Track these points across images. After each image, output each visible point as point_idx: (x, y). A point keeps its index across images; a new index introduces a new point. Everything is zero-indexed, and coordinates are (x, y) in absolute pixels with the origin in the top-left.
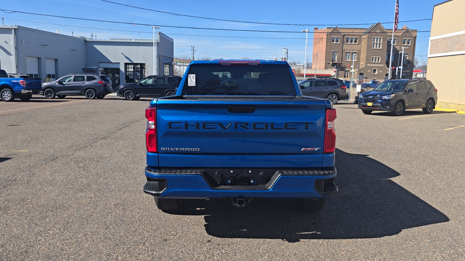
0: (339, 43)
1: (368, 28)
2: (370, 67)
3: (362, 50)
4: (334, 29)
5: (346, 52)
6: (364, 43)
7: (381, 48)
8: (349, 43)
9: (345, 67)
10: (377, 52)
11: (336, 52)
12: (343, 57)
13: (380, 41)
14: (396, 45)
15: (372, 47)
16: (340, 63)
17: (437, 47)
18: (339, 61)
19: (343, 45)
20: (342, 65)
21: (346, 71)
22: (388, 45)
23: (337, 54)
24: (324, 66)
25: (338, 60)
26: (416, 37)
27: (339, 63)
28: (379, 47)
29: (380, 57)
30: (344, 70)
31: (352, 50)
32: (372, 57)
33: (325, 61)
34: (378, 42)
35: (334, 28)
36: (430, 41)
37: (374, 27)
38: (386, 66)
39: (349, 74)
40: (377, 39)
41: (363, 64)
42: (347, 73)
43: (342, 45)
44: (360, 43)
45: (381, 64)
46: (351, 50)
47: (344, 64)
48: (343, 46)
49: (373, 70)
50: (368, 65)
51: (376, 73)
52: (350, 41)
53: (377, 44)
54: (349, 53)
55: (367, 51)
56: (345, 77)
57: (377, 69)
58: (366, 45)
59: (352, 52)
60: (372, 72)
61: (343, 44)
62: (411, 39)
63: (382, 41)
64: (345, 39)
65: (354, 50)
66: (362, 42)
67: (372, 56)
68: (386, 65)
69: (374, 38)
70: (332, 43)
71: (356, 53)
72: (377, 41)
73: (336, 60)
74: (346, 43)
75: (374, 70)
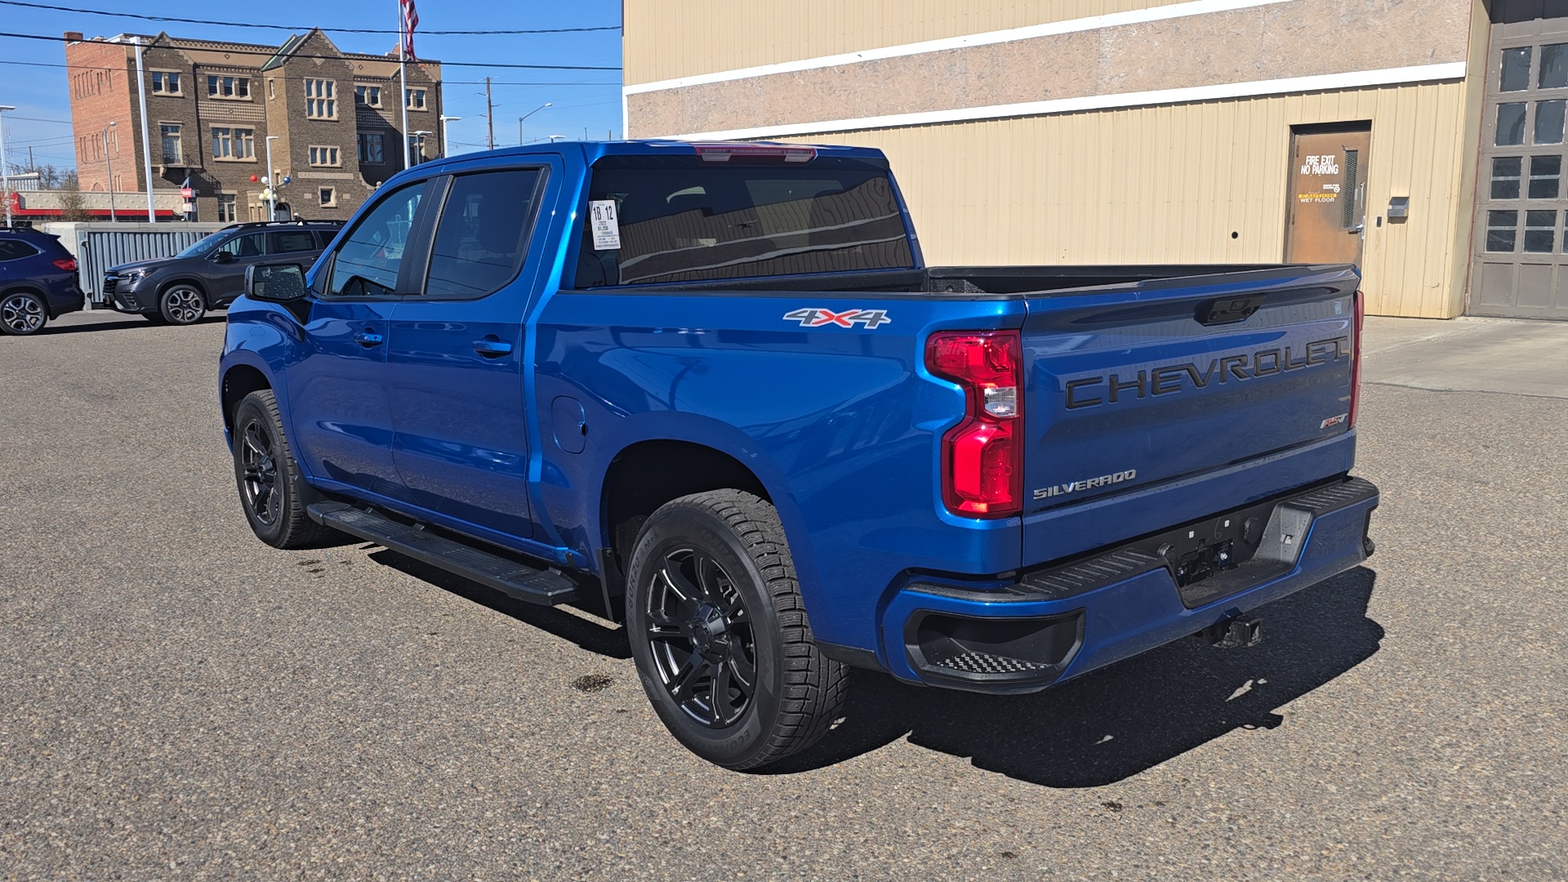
0: (179, 93)
1: (281, 46)
2: (308, 180)
3: (271, 121)
4: (152, 41)
5: (213, 128)
6: (273, 96)
7: (335, 117)
8: (217, 96)
9: (218, 182)
10: (326, 129)
11: (176, 129)
12: (203, 145)
13: (329, 94)
14: (382, 109)
15: (307, 113)
16: (197, 167)
17: (651, 116)
18: (192, 161)
19: (197, 103)
20: (203, 175)
21: (222, 198)
22: (357, 108)
23: (179, 134)
24: (136, 180)
25: (186, 156)
26: (438, 84)
27: (192, 169)
28: (330, 113)
29: (339, 147)
30: (216, 192)
31: (234, 122)
32: (310, 146)
33: (134, 161)
34: (324, 96)
35: (153, 38)
36: (625, 100)
37: (302, 45)
38: (361, 178)
39: (235, 208)
40: (319, 84)
41: (284, 172)
42: (226, 204)
43: (194, 104)
44: (259, 98)
45: (345, 172)
46: (230, 122)
47: (211, 172)
48: (197, 107)
49: (319, 193)
50: (301, 175)
51: (333, 202)
52: (223, 89)
53: (320, 103)
54: (226, 131)
55: (290, 126)
56: (222, 218)
57: (333, 187)
58: (283, 104)
59: (236, 130)
60: (320, 201)
61: (197, 99)
62: (425, 89)
63: (337, 93)
64: (202, 81)
65: (243, 123)
66: (267, 93)
67: (311, 143)
68: (361, 176)
69: (309, 83)
70: (154, 93)
71: (249, 132)
72: (319, 93)
73: (181, 157)
74: (209, 97)
75: (323, 192)
